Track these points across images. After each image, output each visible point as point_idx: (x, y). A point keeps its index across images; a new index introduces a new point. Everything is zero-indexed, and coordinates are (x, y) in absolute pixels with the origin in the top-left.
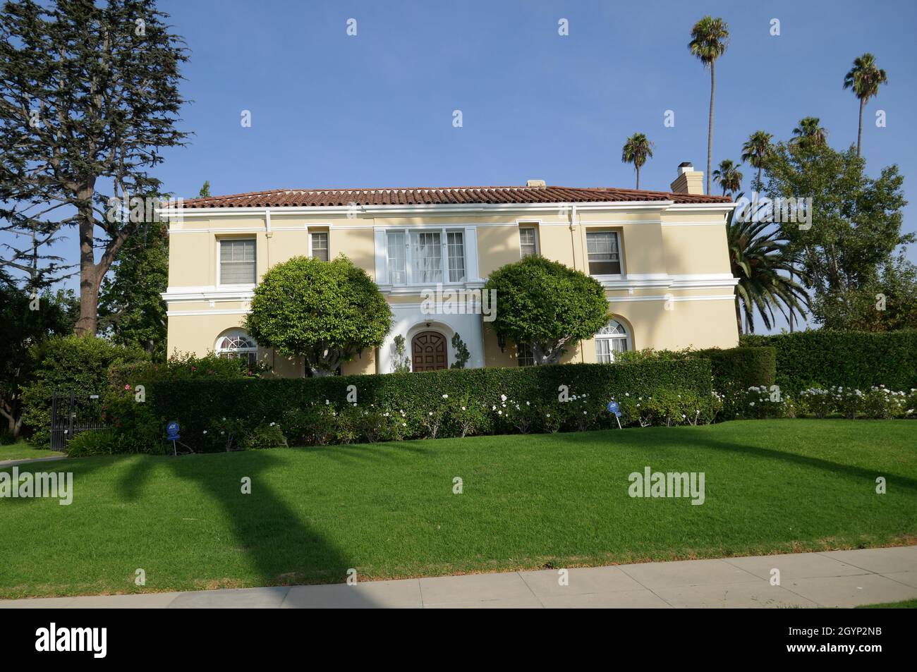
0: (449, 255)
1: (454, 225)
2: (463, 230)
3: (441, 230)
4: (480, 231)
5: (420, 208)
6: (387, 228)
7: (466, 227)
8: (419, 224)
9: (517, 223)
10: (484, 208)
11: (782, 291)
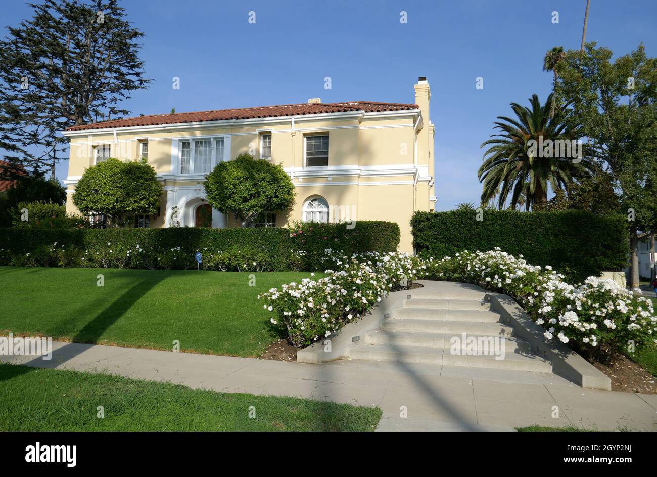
0: (216, 155)
1: (218, 135)
2: (223, 138)
3: (210, 138)
4: (234, 138)
5: (196, 125)
6: (180, 138)
7: (225, 136)
8: (198, 135)
9: (257, 132)
10: (234, 123)
11: (567, 176)
